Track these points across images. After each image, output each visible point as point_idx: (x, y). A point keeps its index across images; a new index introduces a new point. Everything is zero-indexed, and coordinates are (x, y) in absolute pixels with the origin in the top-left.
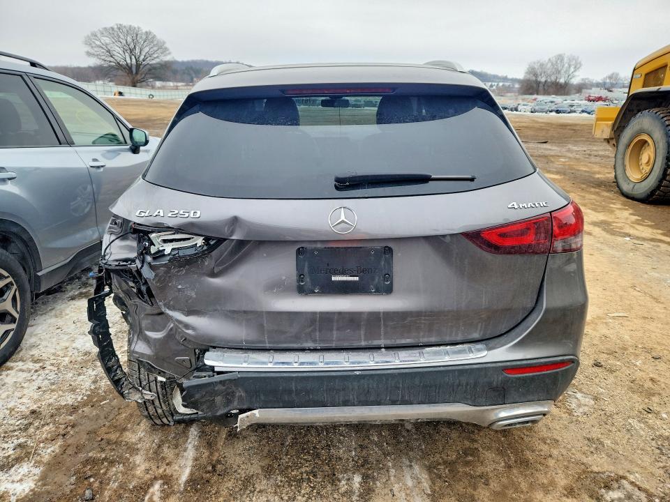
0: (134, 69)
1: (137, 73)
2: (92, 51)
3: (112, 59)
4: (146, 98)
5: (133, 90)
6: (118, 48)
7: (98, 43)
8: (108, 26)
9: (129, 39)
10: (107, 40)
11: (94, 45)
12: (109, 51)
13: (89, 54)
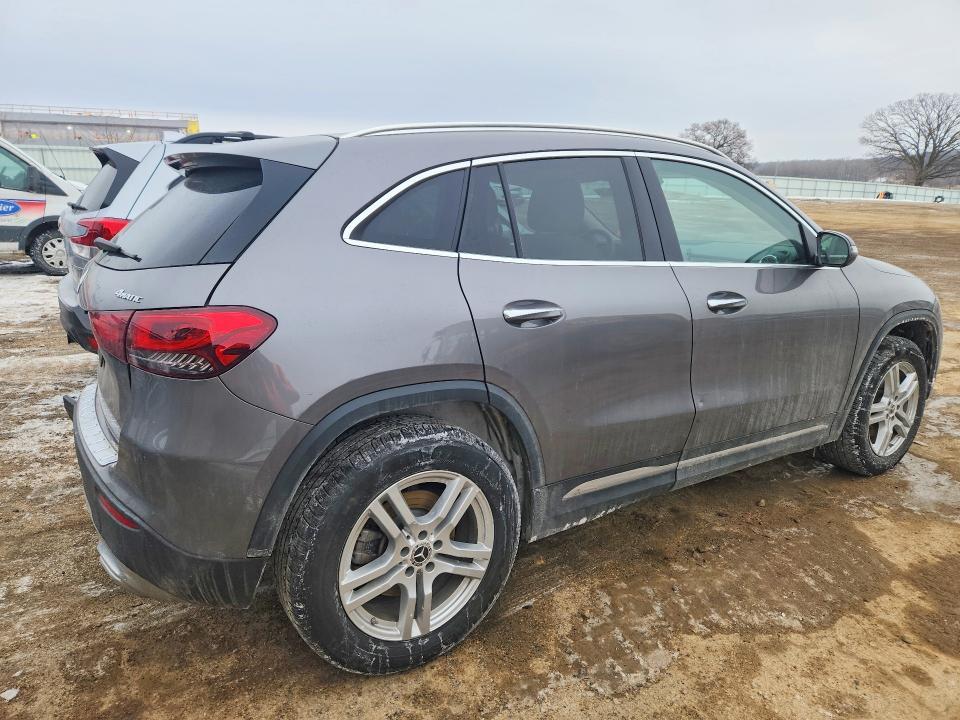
0: (926, 160)
1: (929, 165)
2: (869, 136)
3: (897, 146)
4: (930, 201)
5: (912, 189)
6: (910, 130)
7: (882, 124)
8: (905, 98)
9: (934, 116)
10: (897, 119)
11: (874, 128)
12: (894, 135)
13: (865, 141)
